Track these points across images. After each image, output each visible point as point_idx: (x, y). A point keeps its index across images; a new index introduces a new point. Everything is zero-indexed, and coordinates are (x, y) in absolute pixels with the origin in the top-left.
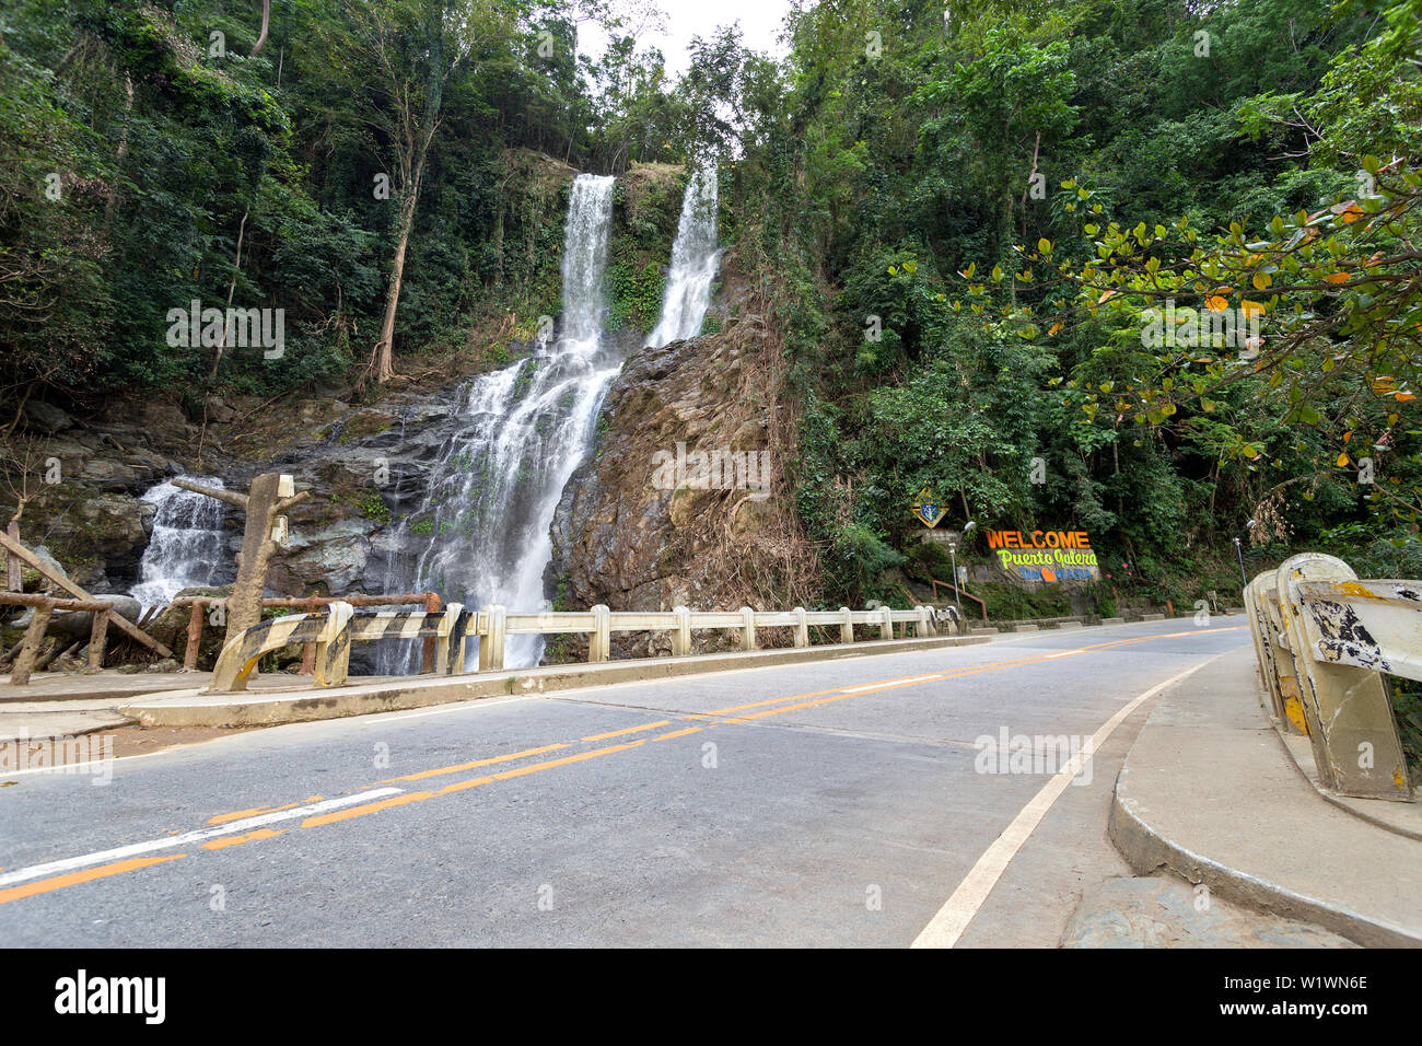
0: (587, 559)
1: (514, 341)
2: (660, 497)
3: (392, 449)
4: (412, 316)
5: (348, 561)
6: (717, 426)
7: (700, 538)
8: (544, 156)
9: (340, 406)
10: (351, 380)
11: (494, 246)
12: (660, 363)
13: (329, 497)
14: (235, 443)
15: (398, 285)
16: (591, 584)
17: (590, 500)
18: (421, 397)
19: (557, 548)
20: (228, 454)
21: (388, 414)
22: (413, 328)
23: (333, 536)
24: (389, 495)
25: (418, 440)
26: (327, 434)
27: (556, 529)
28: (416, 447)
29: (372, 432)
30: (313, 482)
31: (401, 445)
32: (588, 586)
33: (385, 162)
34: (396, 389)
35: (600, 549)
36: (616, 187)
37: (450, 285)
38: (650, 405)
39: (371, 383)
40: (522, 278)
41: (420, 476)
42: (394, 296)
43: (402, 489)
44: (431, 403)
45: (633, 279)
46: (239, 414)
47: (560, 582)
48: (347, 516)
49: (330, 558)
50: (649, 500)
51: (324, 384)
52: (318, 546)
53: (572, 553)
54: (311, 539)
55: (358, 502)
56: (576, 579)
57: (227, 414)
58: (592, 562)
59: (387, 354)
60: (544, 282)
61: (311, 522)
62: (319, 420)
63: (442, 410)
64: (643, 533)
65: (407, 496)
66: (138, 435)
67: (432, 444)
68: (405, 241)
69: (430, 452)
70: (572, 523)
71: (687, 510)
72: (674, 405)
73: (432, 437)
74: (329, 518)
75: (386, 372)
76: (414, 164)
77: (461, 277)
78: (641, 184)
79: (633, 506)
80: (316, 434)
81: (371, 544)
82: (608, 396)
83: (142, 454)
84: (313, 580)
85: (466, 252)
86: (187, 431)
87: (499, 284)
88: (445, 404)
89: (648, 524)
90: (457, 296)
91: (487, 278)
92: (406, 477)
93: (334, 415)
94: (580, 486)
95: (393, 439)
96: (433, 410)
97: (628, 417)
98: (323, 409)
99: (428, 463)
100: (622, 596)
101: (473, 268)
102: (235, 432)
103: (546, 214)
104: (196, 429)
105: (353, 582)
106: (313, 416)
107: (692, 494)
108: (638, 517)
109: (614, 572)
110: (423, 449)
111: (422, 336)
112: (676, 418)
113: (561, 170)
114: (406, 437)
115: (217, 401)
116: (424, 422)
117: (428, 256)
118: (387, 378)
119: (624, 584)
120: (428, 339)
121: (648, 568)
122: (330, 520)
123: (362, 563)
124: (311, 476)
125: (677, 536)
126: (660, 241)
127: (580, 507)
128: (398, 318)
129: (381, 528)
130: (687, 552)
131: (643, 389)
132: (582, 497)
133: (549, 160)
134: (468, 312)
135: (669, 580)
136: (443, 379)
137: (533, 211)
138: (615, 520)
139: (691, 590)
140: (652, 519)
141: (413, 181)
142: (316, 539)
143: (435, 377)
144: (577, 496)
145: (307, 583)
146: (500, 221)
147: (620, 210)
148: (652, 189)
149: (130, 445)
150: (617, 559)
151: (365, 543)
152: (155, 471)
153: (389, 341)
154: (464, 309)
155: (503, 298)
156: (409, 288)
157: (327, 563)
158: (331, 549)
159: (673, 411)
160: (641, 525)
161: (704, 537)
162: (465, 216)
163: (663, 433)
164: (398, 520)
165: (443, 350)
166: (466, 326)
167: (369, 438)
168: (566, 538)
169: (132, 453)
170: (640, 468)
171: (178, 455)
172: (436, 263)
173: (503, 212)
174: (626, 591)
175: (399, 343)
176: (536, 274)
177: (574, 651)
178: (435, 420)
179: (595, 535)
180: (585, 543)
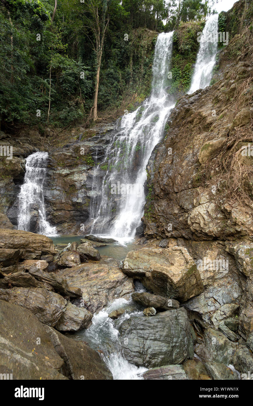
0: (160, 179)
1: (136, 102)
2: (193, 151)
3: (96, 142)
4: (103, 97)
5: (81, 178)
6: (223, 116)
7: (215, 169)
8: (147, 29)
9: (82, 129)
10: (85, 121)
11: (129, 68)
12: (191, 99)
13: (76, 158)
14: (54, 142)
15: (98, 86)
16: (162, 189)
17: (162, 156)
18: (105, 124)
19: (149, 175)
20: (51, 146)
21: (95, 130)
22: (104, 102)
23: (77, 170)
24: (94, 157)
25: (104, 138)
26: (78, 138)
27: (149, 167)
28: (103, 140)
29: (91, 136)
30: (72, 153)
31: (99, 140)
32: (160, 190)
33: (91, 38)
34: (99, 122)
35: (166, 175)
36: (174, 35)
37: (115, 85)
38: (188, 115)
39: (91, 121)
40: (139, 79)
41: (103, 150)
42: (97, 90)
43: (98, 154)
44: (108, 126)
45: (180, 72)
46: (55, 133)
47: (149, 188)
48: (82, 164)
49: (76, 177)
50: (187, 153)
51: (78, 122)
52: (72, 173)
53: (154, 177)
54: (71, 171)
55: (85, 159)
56: (155, 187)
57: (51, 133)
58: (162, 180)
59: (96, 111)
60: (147, 80)
61: (71, 166)
62: (76, 134)
63: (112, 128)
64: (184, 168)
65: (99, 157)
66: (27, 140)
67: (108, 139)
68: (99, 69)
69: (108, 142)
70: (155, 165)
71: (207, 156)
72: (200, 110)
73: (108, 137)
74: (76, 165)
75: (96, 118)
76: (101, 39)
77: (119, 82)
78: (185, 30)
79: (180, 156)
80: (75, 138)
81: (88, 173)
82: (170, 115)
83: (27, 145)
84: (71, 185)
85: (120, 72)
86: (40, 139)
87: (131, 83)
88: (113, 126)
89: (187, 164)
90: (118, 89)
91: (127, 82)
92: (99, 150)
93: (80, 132)
94: (158, 150)
95: (97, 138)
96: (109, 128)
97: (178, 121)
98: (77, 130)
99: (106, 145)
100: (175, 195)
101: (123, 78)
102: (54, 139)
103: (147, 53)
104: (43, 138)
105: (83, 185)
106: (75, 133)
107: (210, 148)
108: (182, 161)
109: (171, 184)
110: (105, 141)
111: (107, 104)
112: (201, 116)
113: (153, 34)
114: (101, 138)
115: (49, 130)
116: (106, 132)
117: (108, 75)
118: (96, 119)
119: (176, 190)
120: (108, 105)
121: (187, 183)
122: (77, 165)
123: (85, 179)
124: (72, 151)
125: (202, 168)
126: (191, 55)
127: (158, 158)
128: (98, 98)
129: (91, 168)
130: (207, 176)
131: (184, 108)
132: (159, 155)
133: (149, 30)
134: (121, 95)
135: (198, 189)
136: (113, 118)
137: (143, 52)
138: (172, 163)
139: (210, 194)
140: (189, 161)
141: (101, 46)
142: (72, 171)
143: (111, 118)
144: (156, 154)
145: (69, 185)
146: (131, 58)
147: (175, 44)
148: (189, 32)
149: (24, 143)
150: (173, 179)
151: (86, 172)
152: (30, 150)
153: (96, 106)
154: (120, 94)
155: (133, 89)
156: (102, 87)
157: (75, 179)
158: (76, 175)
159: (200, 113)
160: (184, 164)
161: (217, 169)
162: (120, 60)
163: (194, 124)
164: (97, 165)
165: (113, 109)
166: (121, 99)
167: (90, 139)
168: (152, 171)
169: (24, 145)
170: (183, 140)
171: (37, 146)
172: (110, 77)
173: (132, 55)
174: (177, 193)
175: (100, 107)
176: (144, 77)
177: (154, 216)
178: (109, 131)
179: (163, 169)
180: (159, 172)
